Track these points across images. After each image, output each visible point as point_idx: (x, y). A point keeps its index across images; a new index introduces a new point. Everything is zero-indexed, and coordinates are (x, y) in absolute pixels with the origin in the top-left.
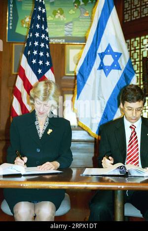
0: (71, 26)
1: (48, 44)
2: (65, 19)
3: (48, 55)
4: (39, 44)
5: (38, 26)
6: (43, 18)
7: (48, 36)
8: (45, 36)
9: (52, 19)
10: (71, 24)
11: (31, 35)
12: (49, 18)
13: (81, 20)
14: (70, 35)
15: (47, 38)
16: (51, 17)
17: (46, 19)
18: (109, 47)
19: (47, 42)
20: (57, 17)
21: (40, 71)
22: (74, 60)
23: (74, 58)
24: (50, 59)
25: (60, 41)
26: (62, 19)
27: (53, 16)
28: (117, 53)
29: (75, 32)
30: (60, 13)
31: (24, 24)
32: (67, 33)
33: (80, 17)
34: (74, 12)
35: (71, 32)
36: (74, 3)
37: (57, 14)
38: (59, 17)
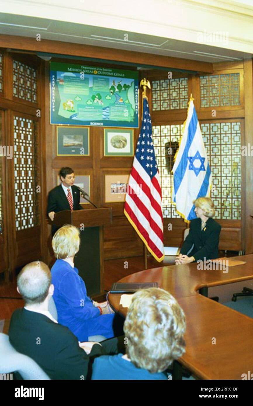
0: (108, 110)
2: (103, 104)
9: (91, 103)
10: (108, 109)
13: (116, 105)
14: (107, 119)
16: (91, 101)
20: (95, 101)
22: (111, 142)
23: (111, 140)
25: (99, 124)
26: (100, 104)
27: (92, 100)
29: (112, 116)
30: (98, 98)
31: (66, 107)
32: (105, 117)
33: (116, 103)
34: (110, 98)
35: (108, 116)
36: (110, 89)
37: (95, 98)
38: (98, 102)
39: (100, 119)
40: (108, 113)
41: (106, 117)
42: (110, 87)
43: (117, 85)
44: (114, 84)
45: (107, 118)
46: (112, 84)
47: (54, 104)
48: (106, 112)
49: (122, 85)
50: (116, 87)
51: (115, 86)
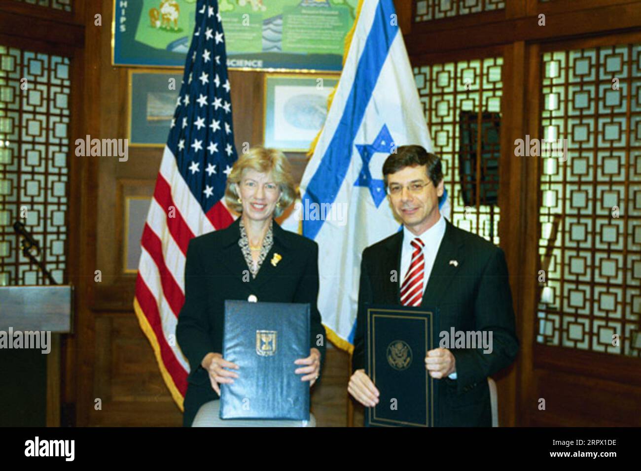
0: (277, 25)
1: (230, 123)
3: (229, 149)
5: (204, 78)
7: (229, 101)
8: (222, 103)
9: (231, 7)
10: (278, 22)
11: (187, 101)
13: (304, 12)
14: (275, 50)
15: (227, 107)
16: (229, 3)
21: (209, 191)
22: (286, 113)
23: (286, 107)
29: (290, 42)
35: (279, 40)
39: (256, 49)
40: (279, 32)
41: (271, 44)
45: (276, 47)
48: (272, 30)
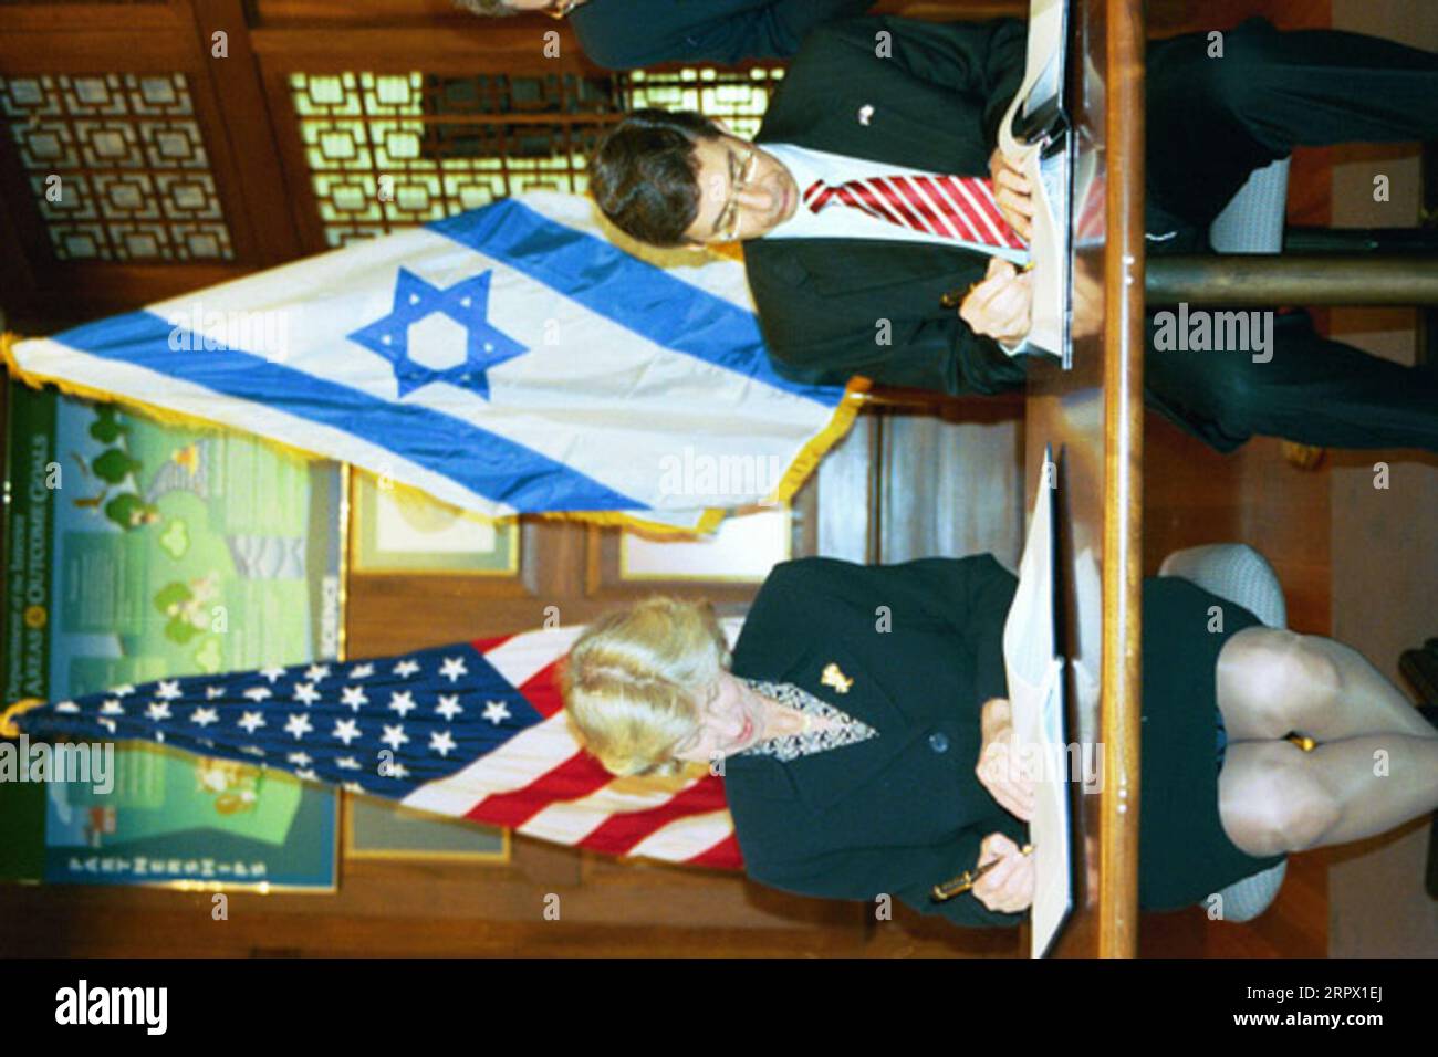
1: (350, 665)
2: (215, 575)
3: (406, 669)
4: (346, 713)
5: (252, 721)
6: (212, 693)
7: (307, 668)
8: (305, 682)
9: (212, 645)
10: (241, 544)
11: (300, 758)
12: (210, 662)
13: (218, 491)
14: (302, 551)
15: (318, 674)
16: (202, 648)
17: (216, 680)
18: (366, 338)
19: (339, 674)
20: (200, 621)
21: (496, 712)
22: (433, 528)
24: (431, 659)
25: (329, 604)
26: (216, 593)
27: (196, 640)
28: (401, 296)
29: (285, 519)
30: (182, 605)
31: (238, 800)
32: (289, 564)
33: (205, 492)
34: (178, 527)
36: (127, 526)
37: (185, 618)
38: (202, 607)
40: (263, 544)
41: (289, 561)
42: (115, 528)
43: (102, 483)
44: (95, 503)
45: (294, 549)
46: (94, 511)
47: (224, 868)
48: (260, 556)
49: (98, 448)
50: (114, 491)
51: (104, 494)
